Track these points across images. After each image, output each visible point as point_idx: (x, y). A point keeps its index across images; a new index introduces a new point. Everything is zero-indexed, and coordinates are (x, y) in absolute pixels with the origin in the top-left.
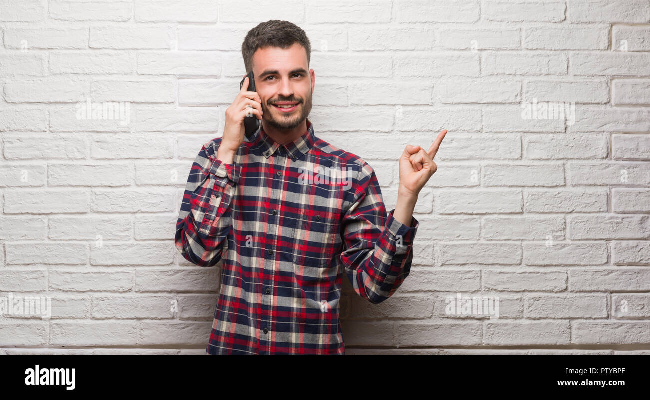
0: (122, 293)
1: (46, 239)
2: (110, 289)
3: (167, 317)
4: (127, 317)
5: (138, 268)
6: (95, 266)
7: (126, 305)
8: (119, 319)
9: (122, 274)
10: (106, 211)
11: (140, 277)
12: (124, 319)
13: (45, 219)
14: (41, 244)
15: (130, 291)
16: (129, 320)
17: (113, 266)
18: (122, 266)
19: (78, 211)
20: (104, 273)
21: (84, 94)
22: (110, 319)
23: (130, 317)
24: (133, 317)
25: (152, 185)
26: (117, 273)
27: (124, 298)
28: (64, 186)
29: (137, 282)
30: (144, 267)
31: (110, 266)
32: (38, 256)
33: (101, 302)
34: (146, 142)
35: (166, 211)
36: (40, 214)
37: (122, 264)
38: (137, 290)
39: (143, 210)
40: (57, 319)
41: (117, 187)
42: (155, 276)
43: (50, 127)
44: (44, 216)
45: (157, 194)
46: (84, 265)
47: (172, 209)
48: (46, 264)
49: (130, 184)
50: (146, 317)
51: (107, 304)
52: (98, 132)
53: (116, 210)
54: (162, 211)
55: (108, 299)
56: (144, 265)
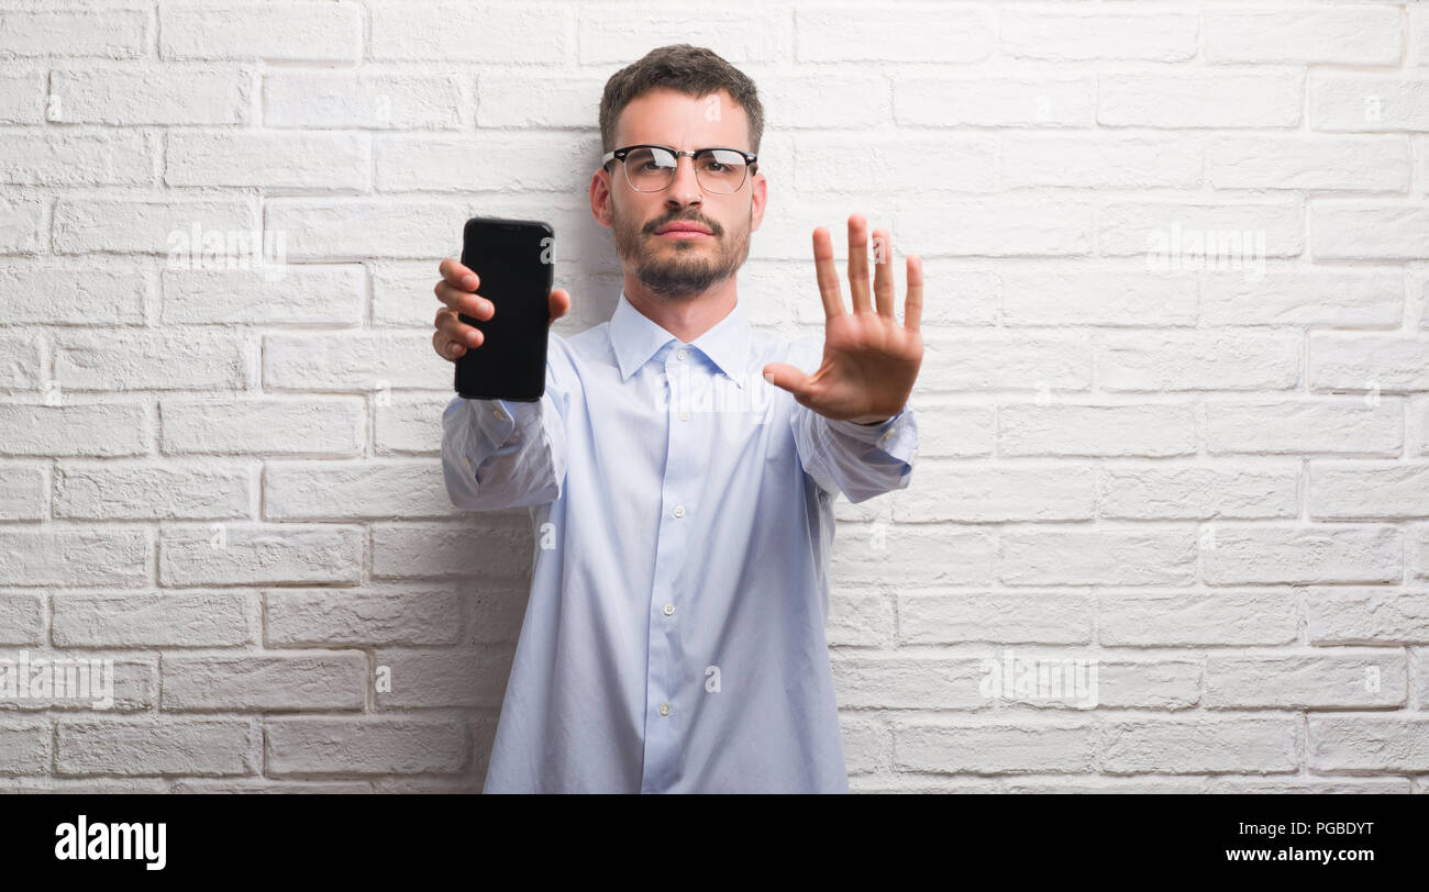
0: (1174, 711)
1: (995, 583)
2: (1146, 704)
3: (1281, 769)
4: (1187, 769)
5: (1213, 653)
6: (1111, 647)
7: (1184, 741)
8: (1168, 774)
9: (1175, 666)
10: (1139, 516)
11: (1219, 673)
12: (1179, 774)
13: (994, 536)
14: (982, 595)
15: (1195, 706)
16: (1190, 778)
17: (1154, 647)
18: (1175, 647)
19: (1072, 515)
20: (1132, 664)
21: (1083, 236)
22: (1145, 773)
23: (1194, 771)
24: (1202, 769)
25: (1247, 453)
26: (1163, 663)
27: (1180, 724)
28: (1040, 456)
29: (1210, 685)
30: (1228, 649)
31: (1147, 648)
32: (976, 625)
33: (1125, 735)
34: (1232, 351)
35: (1279, 517)
36: (979, 524)
37: (1175, 642)
38: (1210, 706)
39: (1227, 512)
40: (1019, 775)
41: (1163, 458)
42: (1254, 671)
43: (1005, 315)
44: (989, 528)
45: (1260, 476)
46: (1084, 644)
47: (1294, 512)
48: (994, 643)
49: (1194, 451)
50: (1231, 768)
51: (1140, 738)
52: (1117, 327)
53: (1161, 515)
54: (1271, 515)
55: (1143, 726)
56: (1227, 646)
